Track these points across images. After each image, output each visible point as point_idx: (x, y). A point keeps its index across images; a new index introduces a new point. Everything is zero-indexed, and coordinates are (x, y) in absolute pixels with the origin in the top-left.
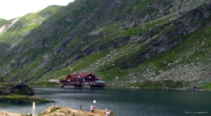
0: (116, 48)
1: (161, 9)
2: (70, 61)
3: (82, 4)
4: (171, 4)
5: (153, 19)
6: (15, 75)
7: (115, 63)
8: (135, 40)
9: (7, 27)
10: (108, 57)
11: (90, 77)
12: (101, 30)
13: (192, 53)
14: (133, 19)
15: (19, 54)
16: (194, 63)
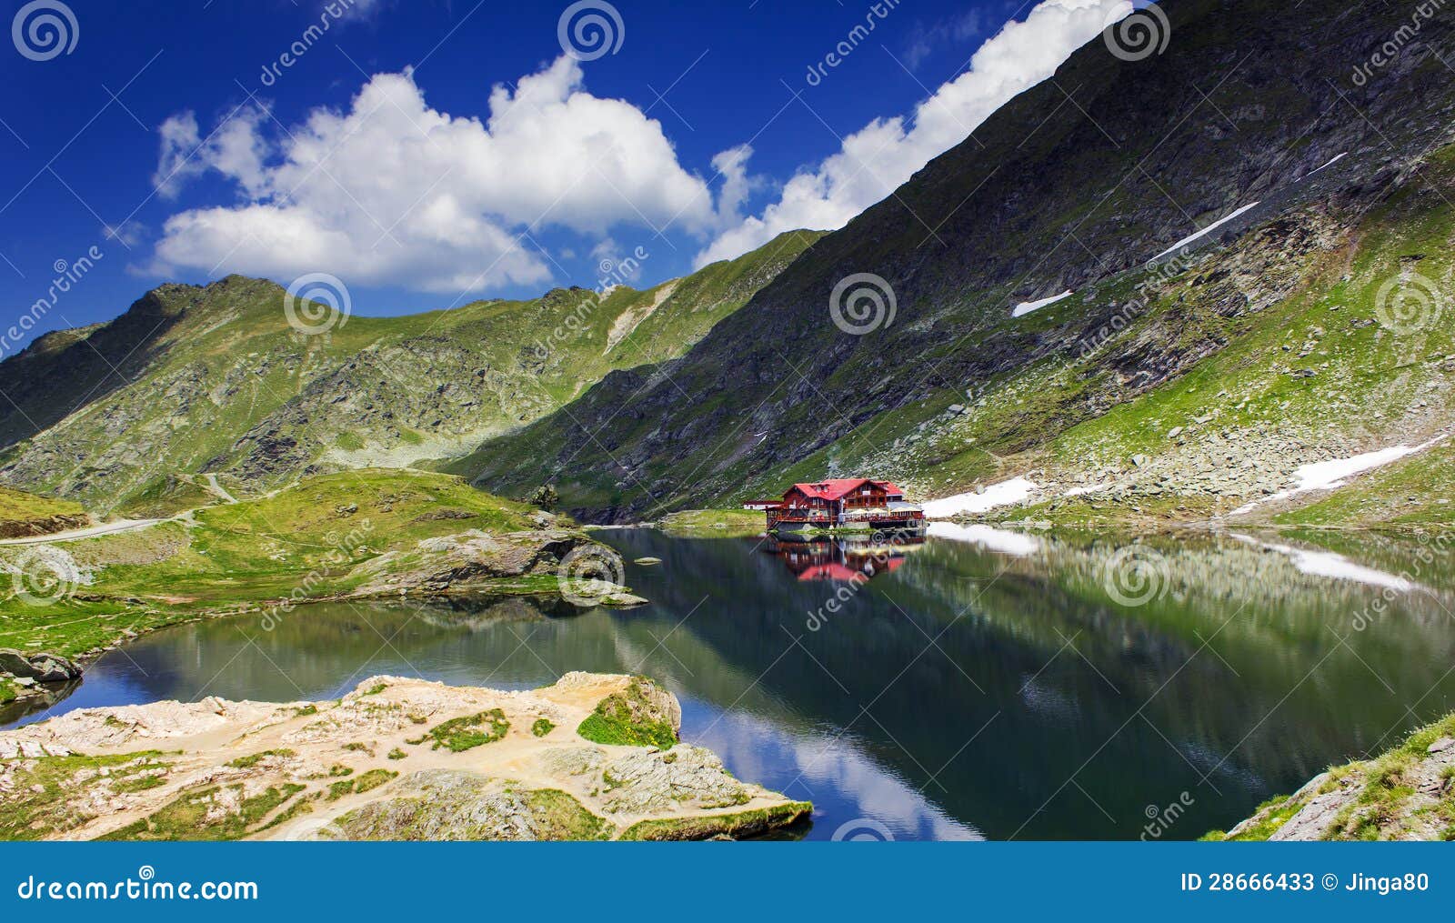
0: (986, 377)
1: (1164, 225)
2: (831, 430)
3: (887, 225)
4: (1202, 203)
5: (1134, 263)
6: (658, 482)
7: (975, 436)
8: (1055, 345)
9: (638, 314)
10: (953, 412)
11: (867, 493)
12: (946, 312)
13: (1265, 385)
14: (1059, 268)
15: (672, 409)
16: (1267, 422)
